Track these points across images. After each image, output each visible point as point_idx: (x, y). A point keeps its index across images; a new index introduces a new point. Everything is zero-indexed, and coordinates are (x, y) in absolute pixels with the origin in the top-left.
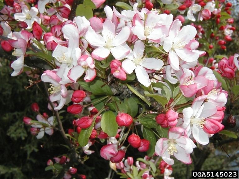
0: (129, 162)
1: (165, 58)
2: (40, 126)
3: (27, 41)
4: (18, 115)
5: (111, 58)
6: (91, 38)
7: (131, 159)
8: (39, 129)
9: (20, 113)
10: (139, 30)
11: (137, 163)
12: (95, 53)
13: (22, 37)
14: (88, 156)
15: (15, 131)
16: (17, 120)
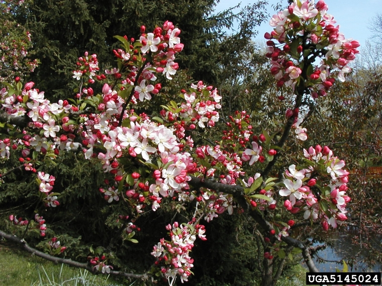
0: (175, 225)
1: (157, 147)
2: (110, 195)
3: (95, 140)
4: (114, 207)
5: (129, 146)
6: (121, 137)
7: (177, 223)
8: (109, 197)
9: (115, 206)
10: (144, 133)
11: (181, 226)
12: (122, 144)
13: (93, 138)
14: (140, 213)
15: (112, 221)
16: (113, 212)
